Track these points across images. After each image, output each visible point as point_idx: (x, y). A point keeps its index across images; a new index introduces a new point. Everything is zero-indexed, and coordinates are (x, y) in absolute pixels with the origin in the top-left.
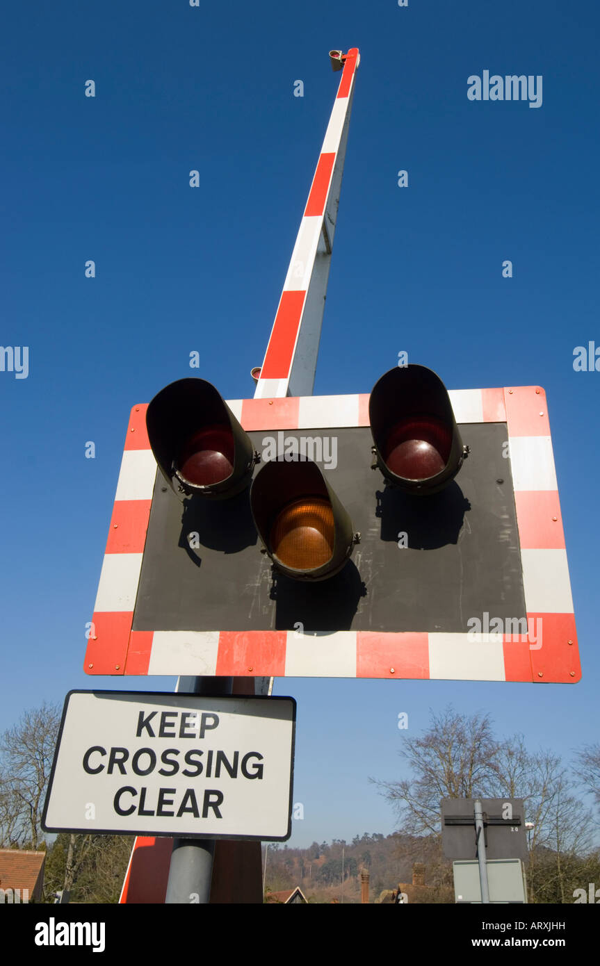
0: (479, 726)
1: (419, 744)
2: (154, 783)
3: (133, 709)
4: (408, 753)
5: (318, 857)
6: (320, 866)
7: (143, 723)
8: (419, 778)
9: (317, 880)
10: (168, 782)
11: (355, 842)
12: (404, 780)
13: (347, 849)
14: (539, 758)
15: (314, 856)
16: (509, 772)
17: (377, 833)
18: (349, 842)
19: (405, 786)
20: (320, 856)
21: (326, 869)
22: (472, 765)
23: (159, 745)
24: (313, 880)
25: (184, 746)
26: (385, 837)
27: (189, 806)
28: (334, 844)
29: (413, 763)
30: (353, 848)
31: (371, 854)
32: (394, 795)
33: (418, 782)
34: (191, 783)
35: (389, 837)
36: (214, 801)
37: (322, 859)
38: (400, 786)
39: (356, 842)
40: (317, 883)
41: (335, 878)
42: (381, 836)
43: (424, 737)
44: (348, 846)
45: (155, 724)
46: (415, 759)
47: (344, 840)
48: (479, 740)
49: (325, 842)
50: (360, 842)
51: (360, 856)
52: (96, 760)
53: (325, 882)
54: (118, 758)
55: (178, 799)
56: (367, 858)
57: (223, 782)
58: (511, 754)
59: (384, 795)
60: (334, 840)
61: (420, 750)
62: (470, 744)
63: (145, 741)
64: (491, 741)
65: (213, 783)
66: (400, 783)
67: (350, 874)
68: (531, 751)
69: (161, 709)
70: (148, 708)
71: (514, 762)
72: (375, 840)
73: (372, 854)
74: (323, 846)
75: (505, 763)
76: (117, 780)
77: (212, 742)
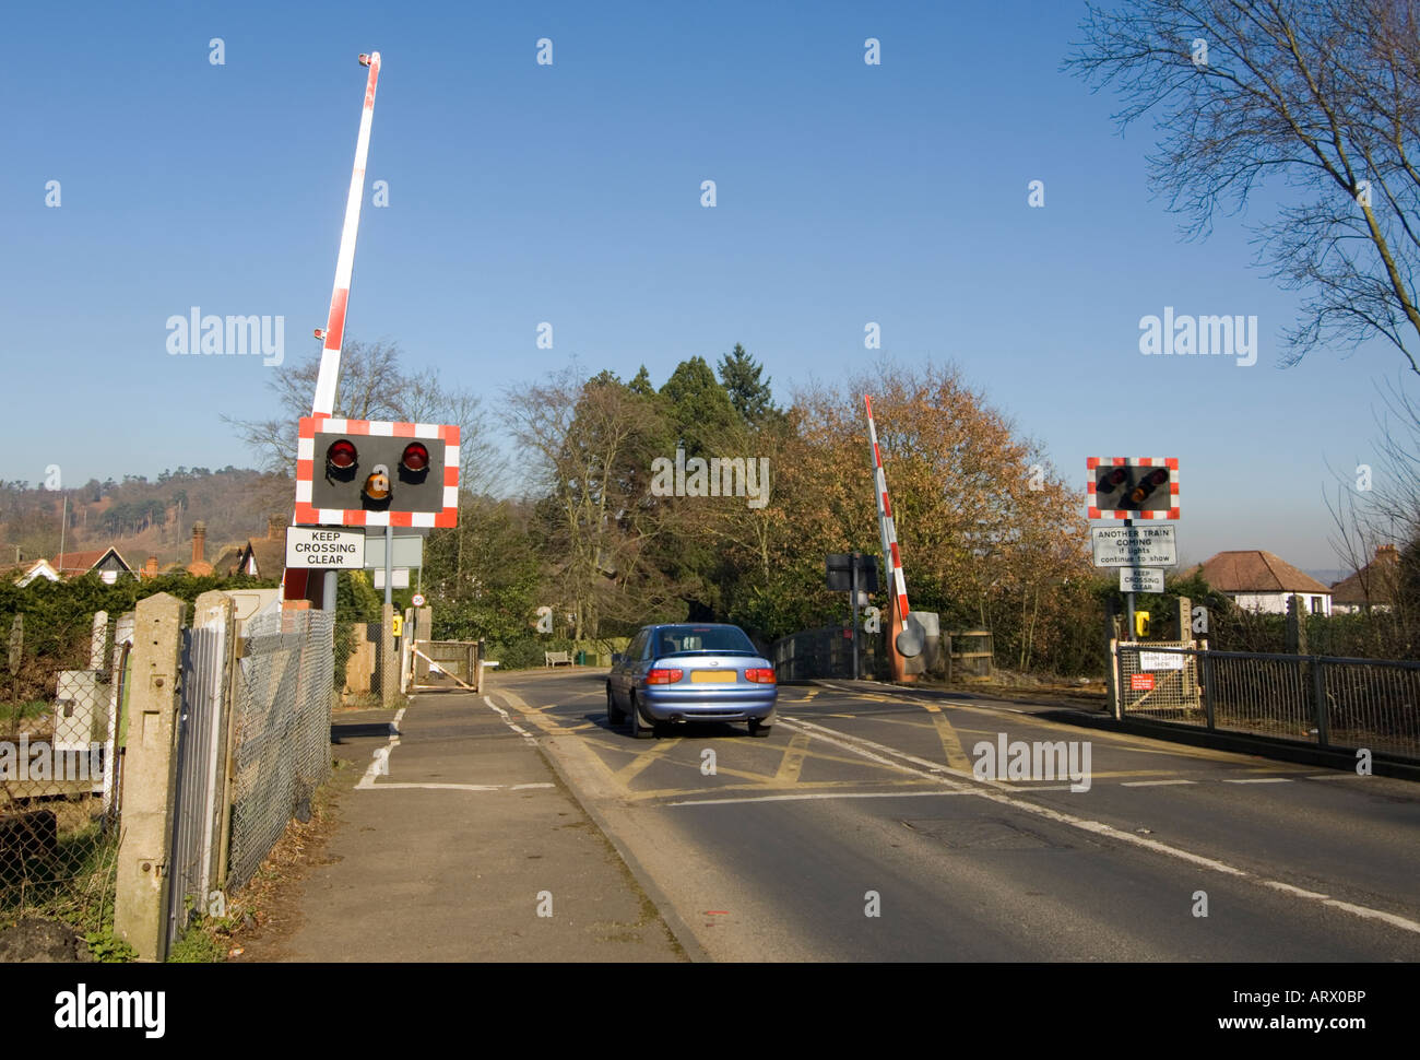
0: (382, 356)
1: (297, 375)
2: (320, 554)
3: (310, 532)
4: (279, 385)
5: (98, 500)
6: (102, 511)
7: (314, 536)
8: (292, 418)
9: (96, 530)
10: (324, 554)
11: (162, 478)
12: (272, 420)
13: (149, 488)
14: (455, 398)
15: (93, 498)
16: (415, 413)
17: (199, 467)
18: (152, 479)
19: (273, 427)
20: (102, 498)
21: (112, 516)
22: (367, 404)
23: (321, 543)
24: (90, 531)
25: (329, 543)
26: (213, 472)
27: (332, 560)
28: (127, 482)
29: (285, 399)
30: (158, 487)
31: (187, 495)
32: (256, 438)
33: (292, 423)
34: (332, 554)
35: (219, 472)
36: (340, 559)
37: (106, 504)
38: (268, 427)
39: (164, 479)
40: (96, 535)
41: (127, 528)
42: (206, 471)
43: (305, 366)
44: (151, 485)
45: (319, 536)
46: (288, 393)
47: (144, 476)
48: (380, 374)
49: (110, 479)
50: (170, 478)
51: (171, 498)
52: (300, 548)
53: (109, 534)
54: (307, 547)
55: (328, 559)
56: (181, 498)
57: (343, 553)
58: (420, 392)
59: (243, 438)
60: (127, 477)
61: (298, 383)
62: (367, 379)
63: (315, 541)
64: (395, 376)
65: (339, 554)
66: (267, 423)
67: (153, 522)
68: (446, 387)
69: (320, 532)
70: (316, 531)
71: (422, 400)
72: (196, 476)
73: (191, 495)
74: (107, 485)
75: (411, 402)
76: (308, 553)
77: (338, 542)
